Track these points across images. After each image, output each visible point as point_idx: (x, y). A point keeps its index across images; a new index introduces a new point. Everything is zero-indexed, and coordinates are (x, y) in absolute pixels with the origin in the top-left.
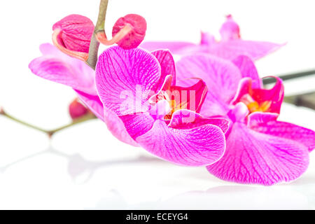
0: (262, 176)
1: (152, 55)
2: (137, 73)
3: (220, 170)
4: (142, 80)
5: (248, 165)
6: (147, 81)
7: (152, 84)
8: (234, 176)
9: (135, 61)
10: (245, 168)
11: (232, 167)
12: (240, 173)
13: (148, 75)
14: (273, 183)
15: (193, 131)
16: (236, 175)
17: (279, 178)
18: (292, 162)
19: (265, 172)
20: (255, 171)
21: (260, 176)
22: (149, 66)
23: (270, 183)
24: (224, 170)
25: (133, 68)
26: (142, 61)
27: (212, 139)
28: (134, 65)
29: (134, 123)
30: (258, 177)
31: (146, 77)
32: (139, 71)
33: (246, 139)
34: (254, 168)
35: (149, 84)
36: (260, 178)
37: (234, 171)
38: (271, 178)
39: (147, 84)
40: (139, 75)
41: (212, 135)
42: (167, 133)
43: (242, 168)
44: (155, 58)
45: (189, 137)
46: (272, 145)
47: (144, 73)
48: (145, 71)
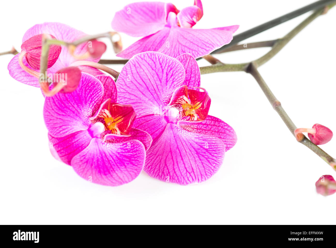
0: (179, 178)
1: (96, 78)
2: (84, 92)
3: (149, 167)
4: (88, 98)
5: (170, 167)
6: (92, 99)
7: (95, 102)
8: (159, 174)
9: (83, 83)
10: (168, 169)
11: (158, 166)
12: (163, 173)
13: (93, 94)
14: (187, 183)
15: (123, 145)
16: (160, 174)
17: (193, 179)
18: (209, 161)
19: (183, 174)
20: (175, 172)
21: (178, 177)
22: (94, 87)
23: (185, 184)
24: (152, 168)
25: (81, 89)
26: (88, 83)
27: (136, 154)
28: (82, 87)
29: (76, 140)
30: (176, 178)
31: (91, 95)
32: (86, 91)
33: (173, 141)
34: (174, 169)
35: (93, 102)
36: (178, 179)
37: (159, 170)
38: (186, 179)
39: (91, 102)
40: (85, 94)
41: (137, 150)
42: (99, 150)
43: (166, 169)
44: (99, 80)
45: (120, 151)
46: (197, 143)
47: (89, 92)
48: (91, 90)
